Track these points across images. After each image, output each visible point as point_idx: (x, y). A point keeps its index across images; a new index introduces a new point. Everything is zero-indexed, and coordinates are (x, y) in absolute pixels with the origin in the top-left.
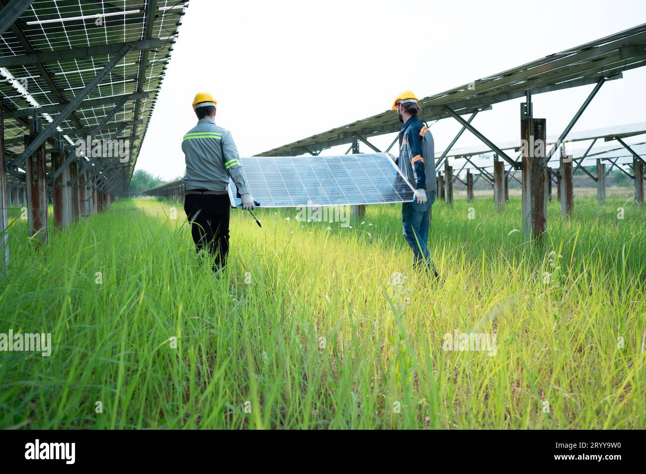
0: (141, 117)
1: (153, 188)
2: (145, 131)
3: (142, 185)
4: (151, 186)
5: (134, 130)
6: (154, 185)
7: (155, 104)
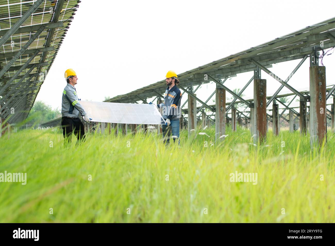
0: (52, 44)
1: (52, 120)
2: (54, 58)
3: (40, 117)
4: (49, 118)
5: (44, 57)
6: (53, 117)
7: (66, 32)
